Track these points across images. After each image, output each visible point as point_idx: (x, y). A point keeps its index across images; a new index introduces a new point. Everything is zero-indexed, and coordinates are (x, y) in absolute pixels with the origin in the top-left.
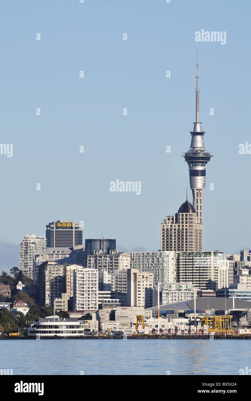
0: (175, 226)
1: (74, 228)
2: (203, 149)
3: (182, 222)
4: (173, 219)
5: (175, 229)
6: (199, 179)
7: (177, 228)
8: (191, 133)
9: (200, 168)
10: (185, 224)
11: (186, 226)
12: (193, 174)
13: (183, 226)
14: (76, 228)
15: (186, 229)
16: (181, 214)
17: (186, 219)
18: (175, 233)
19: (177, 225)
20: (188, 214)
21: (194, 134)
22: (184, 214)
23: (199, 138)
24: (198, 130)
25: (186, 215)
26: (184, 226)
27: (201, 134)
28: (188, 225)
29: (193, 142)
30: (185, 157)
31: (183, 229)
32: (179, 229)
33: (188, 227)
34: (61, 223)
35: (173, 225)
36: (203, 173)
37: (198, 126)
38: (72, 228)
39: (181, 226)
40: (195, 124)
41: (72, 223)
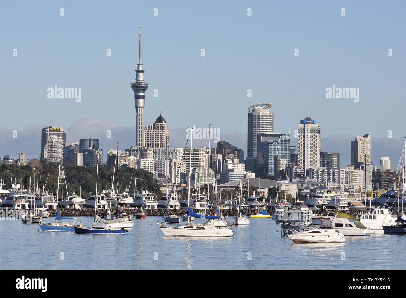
0: (153, 131)
1: (61, 131)
2: (143, 81)
3: (158, 129)
4: (151, 127)
5: (153, 134)
6: (141, 101)
7: (154, 132)
8: (136, 71)
9: (141, 94)
10: (160, 130)
11: (161, 132)
12: (137, 97)
13: (158, 131)
14: (62, 131)
15: (161, 134)
16: (157, 124)
17: (161, 127)
18: (153, 136)
19: (154, 131)
20: (162, 123)
21: (138, 72)
22: (160, 124)
23: (141, 74)
24: (141, 69)
25: (161, 125)
26: (160, 132)
27: (142, 72)
28: (162, 131)
29: (137, 77)
30: (132, 87)
31: (158, 134)
32: (156, 134)
33: (162, 132)
34: (53, 128)
35: (152, 131)
36: (143, 97)
37: (141, 66)
38: (59, 131)
39: (157, 131)
40: (139, 65)
41: (60, 128)
